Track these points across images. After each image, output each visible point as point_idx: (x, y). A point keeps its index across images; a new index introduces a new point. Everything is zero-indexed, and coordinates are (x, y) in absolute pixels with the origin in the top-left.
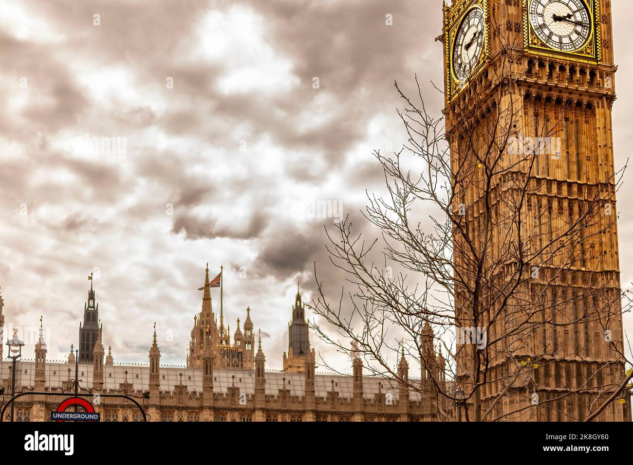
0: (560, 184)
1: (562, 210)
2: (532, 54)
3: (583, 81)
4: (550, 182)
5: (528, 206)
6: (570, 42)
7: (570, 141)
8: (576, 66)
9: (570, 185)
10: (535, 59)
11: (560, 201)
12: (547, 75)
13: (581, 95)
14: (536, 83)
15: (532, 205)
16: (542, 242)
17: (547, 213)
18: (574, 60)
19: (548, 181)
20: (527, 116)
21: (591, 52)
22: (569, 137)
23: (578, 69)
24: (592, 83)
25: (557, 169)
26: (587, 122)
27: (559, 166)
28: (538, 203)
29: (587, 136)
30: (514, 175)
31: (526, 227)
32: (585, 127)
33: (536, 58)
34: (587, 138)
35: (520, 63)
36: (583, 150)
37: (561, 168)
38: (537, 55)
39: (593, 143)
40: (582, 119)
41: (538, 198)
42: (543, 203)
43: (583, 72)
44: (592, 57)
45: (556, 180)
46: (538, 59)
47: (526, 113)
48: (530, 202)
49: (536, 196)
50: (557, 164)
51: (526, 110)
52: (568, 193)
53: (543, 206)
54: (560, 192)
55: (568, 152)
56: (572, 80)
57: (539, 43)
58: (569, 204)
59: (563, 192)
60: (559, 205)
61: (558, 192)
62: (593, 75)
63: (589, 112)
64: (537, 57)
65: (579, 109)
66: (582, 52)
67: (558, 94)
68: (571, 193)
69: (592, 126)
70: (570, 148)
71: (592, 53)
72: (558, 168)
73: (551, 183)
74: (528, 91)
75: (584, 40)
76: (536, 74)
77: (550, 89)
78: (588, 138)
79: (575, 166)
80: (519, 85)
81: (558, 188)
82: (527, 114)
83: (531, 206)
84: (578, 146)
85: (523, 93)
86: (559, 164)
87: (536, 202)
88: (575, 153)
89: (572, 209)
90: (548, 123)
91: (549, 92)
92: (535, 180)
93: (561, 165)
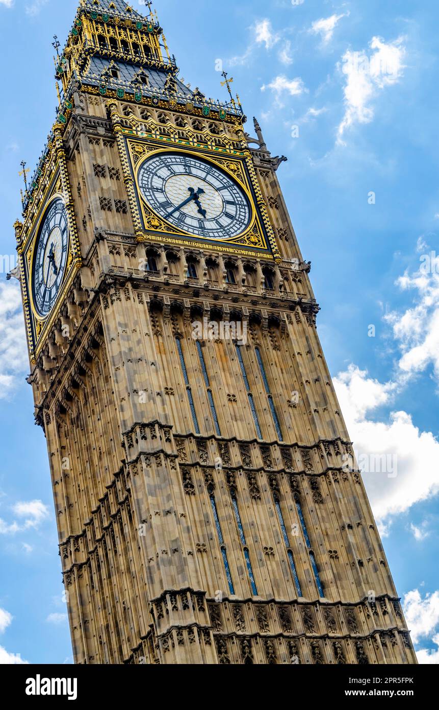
0: (244, 446)
1: (258, 491)
2: (152, 240)
3: (255, 281)
4: (224, 445)
5: (186, 486)
6: (219, 227)
7: (251, 377)
8: (236, 260)
9: (265, 448)
10: (158, 248)
11: (251, 475)
12: (185, 271)
13: (254, 303)
14: (167, 284)
15: (195, 484)
16: (228, 552)
17: (228, 498)
18: (231, 250)
19: (221, 442)
20: (160, 337)
21: (259, 241)
22: (248, 371)
23: (240, 264)
24: (271, 286)
25: (235, 423)
26: (276, 348)
27: (238, 418)
28: (207, 480)
29: (282, 370)
30: (147, 430)
31: (187, 522)
32: (273, 355)
33: (161, 247)
34: (282, 373)
35: (134, 256)
36: (278, 390)
37: (241, 420)
38: (162, 242)
39: (295, 379)
40: (267, 343)
41: (205, 472)
42: (216, 481)
43: (250, 269)
44: (263, 248)
45: (235, 439)
46: (166, 249)
47: (157, 334)
48: (190, 479)
49: (199, 469)
50: (233, 414)
51: (159, 329)
52: (265, 463)
53: (217, 486)
54: (247, 460)
55: (250, 395)
56: (233, 280)
57: (163, 226)
58: (271, 480)
59: (253, 459)
60: (251, 483)
61: (244, 461)
62: (269, 273)
63: (278, 333)
64: (162, 244)
65: (257, 326)
66: (242, 241)
67: (213, 302)
68: (271, 461)
69: (287, 354)
70: (253, 387)
71: (261, 242)
72: (236, 421)
73: (226, 446)
74: (155, 296)
75: (244, 226)
76: (165, 269)
77: (196, 293)
78: (284, 371)
79: (269, 415)
80: (136, 287)
81: (242, 454)
82: (161, 335)
83: (192, 487)
84: (267, 383)
85: (146, 299)
86: (238, 415)
87: (203, 479)
88: (264, 395)
89: (278, 490)
90: (203, 348)
91: (195, 299)
92: (193, 440)
93: (240, 416)
